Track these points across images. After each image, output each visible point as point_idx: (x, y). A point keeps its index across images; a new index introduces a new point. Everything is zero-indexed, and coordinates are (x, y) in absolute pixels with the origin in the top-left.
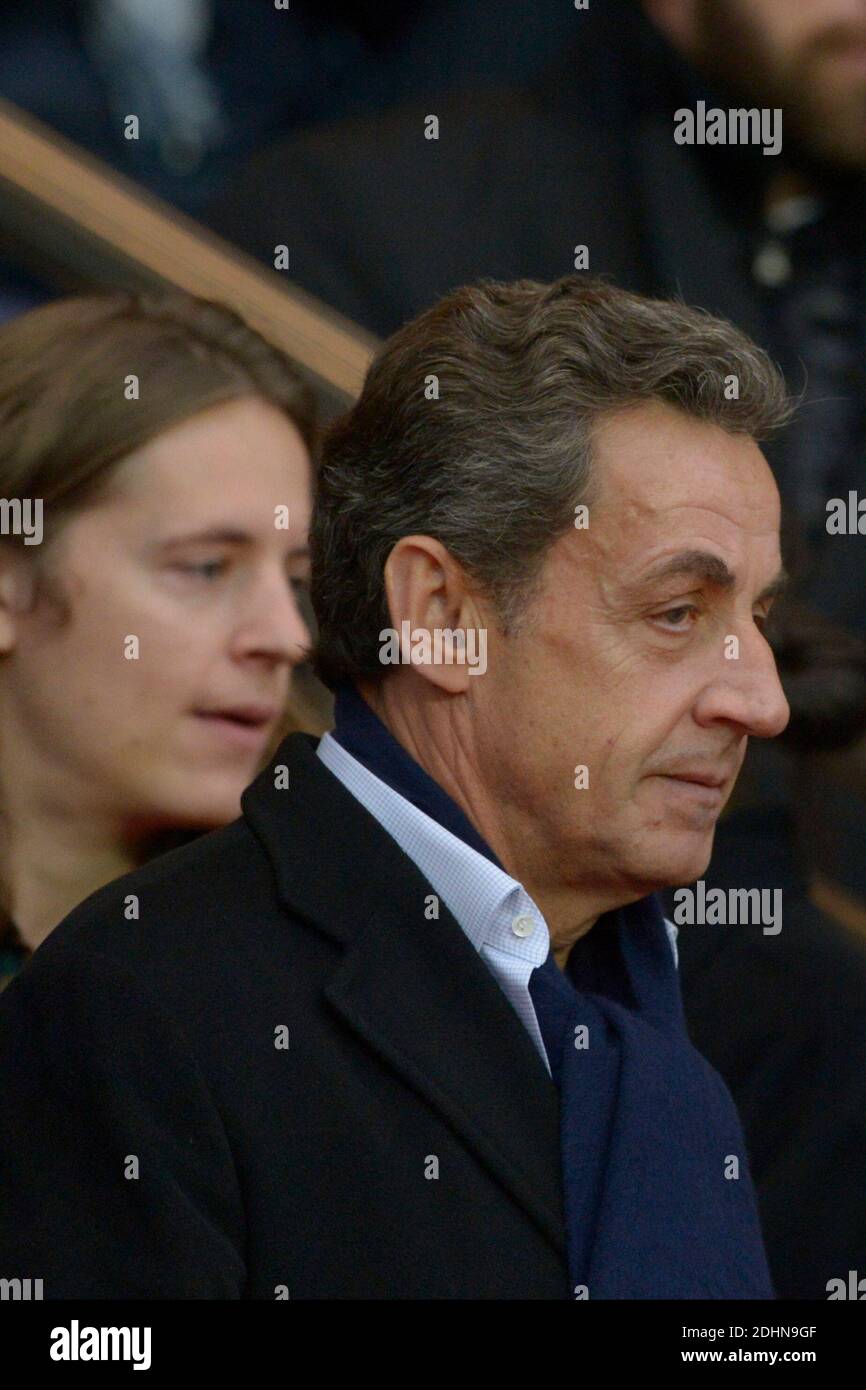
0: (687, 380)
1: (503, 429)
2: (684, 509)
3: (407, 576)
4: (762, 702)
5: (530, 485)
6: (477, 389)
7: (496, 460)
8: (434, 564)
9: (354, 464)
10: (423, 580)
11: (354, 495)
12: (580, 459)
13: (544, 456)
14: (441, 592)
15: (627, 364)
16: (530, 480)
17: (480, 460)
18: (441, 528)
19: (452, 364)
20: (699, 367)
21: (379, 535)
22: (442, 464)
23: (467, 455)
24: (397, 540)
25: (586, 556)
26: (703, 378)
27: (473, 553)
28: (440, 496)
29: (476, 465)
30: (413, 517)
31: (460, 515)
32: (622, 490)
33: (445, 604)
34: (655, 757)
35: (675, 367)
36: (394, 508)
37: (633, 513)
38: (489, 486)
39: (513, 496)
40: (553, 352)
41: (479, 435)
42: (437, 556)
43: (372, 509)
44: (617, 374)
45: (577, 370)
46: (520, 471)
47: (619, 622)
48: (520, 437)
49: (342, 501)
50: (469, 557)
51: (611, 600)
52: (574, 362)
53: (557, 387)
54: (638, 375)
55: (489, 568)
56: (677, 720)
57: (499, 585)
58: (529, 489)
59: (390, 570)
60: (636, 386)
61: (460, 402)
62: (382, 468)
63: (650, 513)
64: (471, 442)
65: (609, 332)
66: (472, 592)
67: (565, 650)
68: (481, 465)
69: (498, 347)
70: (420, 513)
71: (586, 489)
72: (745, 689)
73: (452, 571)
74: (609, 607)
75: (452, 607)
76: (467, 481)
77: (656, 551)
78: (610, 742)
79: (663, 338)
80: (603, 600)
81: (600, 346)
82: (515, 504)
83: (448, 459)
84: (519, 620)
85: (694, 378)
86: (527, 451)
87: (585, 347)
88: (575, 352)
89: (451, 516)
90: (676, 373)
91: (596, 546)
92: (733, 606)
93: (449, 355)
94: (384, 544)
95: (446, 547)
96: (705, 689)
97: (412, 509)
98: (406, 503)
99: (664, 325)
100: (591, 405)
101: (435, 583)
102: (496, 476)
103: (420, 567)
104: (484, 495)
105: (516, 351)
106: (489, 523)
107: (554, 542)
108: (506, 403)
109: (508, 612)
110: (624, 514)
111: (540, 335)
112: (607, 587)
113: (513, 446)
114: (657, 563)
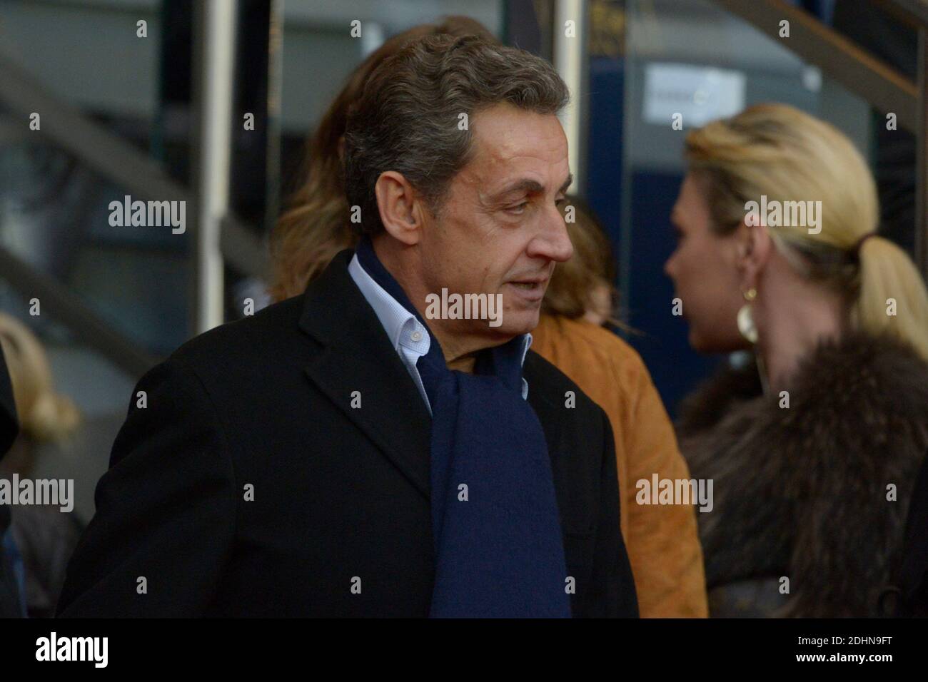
0: (517, 93)
1: (429, 121)
2: (518, 157)
3: (386, 191)
4: (559, 247)
5: (442, 148)
6: (416, 100)
7: (425, 136)
8: (399, 185)
9: (361, 132)
10: (395, 192)
11: (361, 148)
12: (467, 135)
13: (449, 134)
14: (403, 197)
15: (489, 86)
16: (443, 147)
17: (418, 136)
18: (401, 168)
19: (405, 88)
20: (523, 87)
21: (373, 169)
22: (402, 137)
23: (412, 134)
24: (382, 172)
25: (472, 181)
26: (525, 92)
27: (417, 180)
28: (400, 153)
29: (416, 139)
30: (388, 162)
31: (410, 162)
32: (488, 149)
33: (405, 203)
34: (508, 274)
35: (512, 88)
36: (379, 156)
37: (494, 161)
38: (424, 149)
39: (435, 154)
40: (453, 81)
41: (418, 124)
42: (400, 181)
43: (368, 156)
44: (484, 91)
45: (464, 90)
46: (437, 142)
47: (490, 212)
48: (437, 125)
49: (355, 151)
50: (416, 182)
51: (484, 203)
52: (462, 86)
53: (455, 99)
54: (495, 92)
55: (425, 187)
56: (518, 256)
57: (431, 195)
58: (442, 150)
59: (378, 188)
60: (493, 97)
61: (408, 107)
62: (373, 136)
63: (502, 161)
64: (415, 127)
65: (480, 69)
66: (419, 198)
67: (462, 225)
68: (419, 139)
69: (427, 76)
70: (391, 161)
71: (471, 149)
72: (550, 240)
73: (408, 189)
74: (483, 206)
75: (408, 204)
76: (412, 146)
77: (505, 179)
78: (486, 269)
79: (506, 72)
80: (481, 203)
81: (475, 77)
82: (436, 158)
83: (402, 135)
84: (441, 211)
85: (521, 92)
86: (440, 132)
87: (468, 79)
88: (464, 82)
89: (406, 163)
90: (512, 90)
91: (476, 176)
92: (544, 199)
93: (402, 82)
94: (376, 173)
95: (404, 176)
96: (532, 240)
97: (389, 157)
98: (385, 154)
99: (507, 65)
100: (471, 108)
101: (399, 193)
102: (426, 144)
103: (392, 187)
104: (420, 153)
105: (436, 77)
106: (424, 166)
107: (456, 174)
108: (429, 108)
109: (435, 207)
110: (490, 161)
111: (446, 71)
112: (482, 196)
113: (434, 129)
114: (506, 185)
